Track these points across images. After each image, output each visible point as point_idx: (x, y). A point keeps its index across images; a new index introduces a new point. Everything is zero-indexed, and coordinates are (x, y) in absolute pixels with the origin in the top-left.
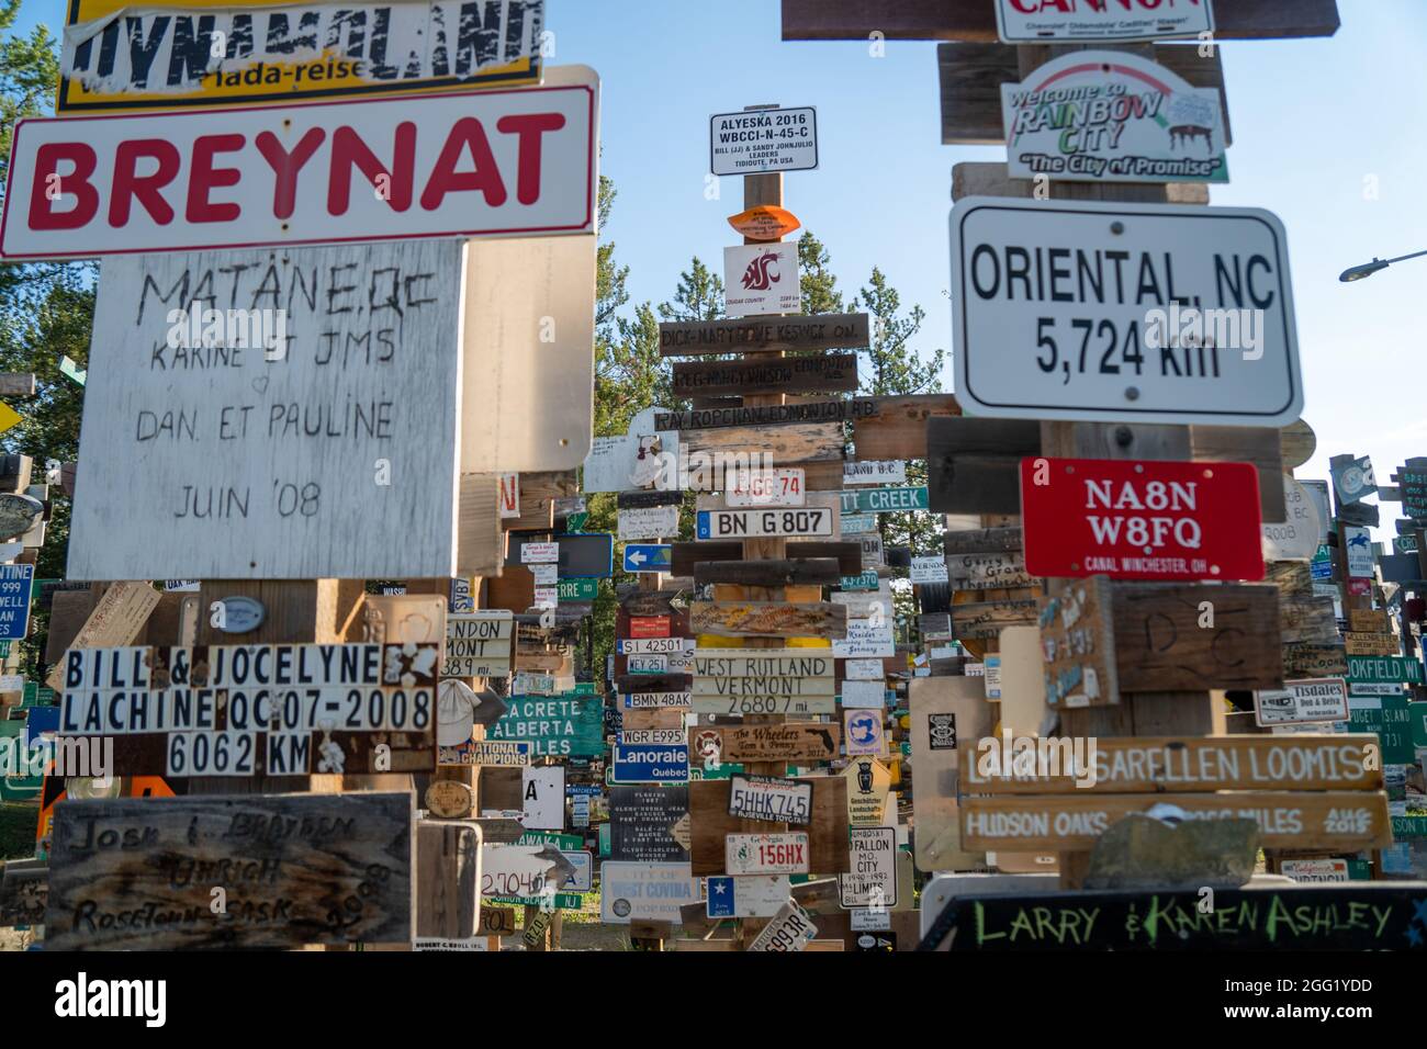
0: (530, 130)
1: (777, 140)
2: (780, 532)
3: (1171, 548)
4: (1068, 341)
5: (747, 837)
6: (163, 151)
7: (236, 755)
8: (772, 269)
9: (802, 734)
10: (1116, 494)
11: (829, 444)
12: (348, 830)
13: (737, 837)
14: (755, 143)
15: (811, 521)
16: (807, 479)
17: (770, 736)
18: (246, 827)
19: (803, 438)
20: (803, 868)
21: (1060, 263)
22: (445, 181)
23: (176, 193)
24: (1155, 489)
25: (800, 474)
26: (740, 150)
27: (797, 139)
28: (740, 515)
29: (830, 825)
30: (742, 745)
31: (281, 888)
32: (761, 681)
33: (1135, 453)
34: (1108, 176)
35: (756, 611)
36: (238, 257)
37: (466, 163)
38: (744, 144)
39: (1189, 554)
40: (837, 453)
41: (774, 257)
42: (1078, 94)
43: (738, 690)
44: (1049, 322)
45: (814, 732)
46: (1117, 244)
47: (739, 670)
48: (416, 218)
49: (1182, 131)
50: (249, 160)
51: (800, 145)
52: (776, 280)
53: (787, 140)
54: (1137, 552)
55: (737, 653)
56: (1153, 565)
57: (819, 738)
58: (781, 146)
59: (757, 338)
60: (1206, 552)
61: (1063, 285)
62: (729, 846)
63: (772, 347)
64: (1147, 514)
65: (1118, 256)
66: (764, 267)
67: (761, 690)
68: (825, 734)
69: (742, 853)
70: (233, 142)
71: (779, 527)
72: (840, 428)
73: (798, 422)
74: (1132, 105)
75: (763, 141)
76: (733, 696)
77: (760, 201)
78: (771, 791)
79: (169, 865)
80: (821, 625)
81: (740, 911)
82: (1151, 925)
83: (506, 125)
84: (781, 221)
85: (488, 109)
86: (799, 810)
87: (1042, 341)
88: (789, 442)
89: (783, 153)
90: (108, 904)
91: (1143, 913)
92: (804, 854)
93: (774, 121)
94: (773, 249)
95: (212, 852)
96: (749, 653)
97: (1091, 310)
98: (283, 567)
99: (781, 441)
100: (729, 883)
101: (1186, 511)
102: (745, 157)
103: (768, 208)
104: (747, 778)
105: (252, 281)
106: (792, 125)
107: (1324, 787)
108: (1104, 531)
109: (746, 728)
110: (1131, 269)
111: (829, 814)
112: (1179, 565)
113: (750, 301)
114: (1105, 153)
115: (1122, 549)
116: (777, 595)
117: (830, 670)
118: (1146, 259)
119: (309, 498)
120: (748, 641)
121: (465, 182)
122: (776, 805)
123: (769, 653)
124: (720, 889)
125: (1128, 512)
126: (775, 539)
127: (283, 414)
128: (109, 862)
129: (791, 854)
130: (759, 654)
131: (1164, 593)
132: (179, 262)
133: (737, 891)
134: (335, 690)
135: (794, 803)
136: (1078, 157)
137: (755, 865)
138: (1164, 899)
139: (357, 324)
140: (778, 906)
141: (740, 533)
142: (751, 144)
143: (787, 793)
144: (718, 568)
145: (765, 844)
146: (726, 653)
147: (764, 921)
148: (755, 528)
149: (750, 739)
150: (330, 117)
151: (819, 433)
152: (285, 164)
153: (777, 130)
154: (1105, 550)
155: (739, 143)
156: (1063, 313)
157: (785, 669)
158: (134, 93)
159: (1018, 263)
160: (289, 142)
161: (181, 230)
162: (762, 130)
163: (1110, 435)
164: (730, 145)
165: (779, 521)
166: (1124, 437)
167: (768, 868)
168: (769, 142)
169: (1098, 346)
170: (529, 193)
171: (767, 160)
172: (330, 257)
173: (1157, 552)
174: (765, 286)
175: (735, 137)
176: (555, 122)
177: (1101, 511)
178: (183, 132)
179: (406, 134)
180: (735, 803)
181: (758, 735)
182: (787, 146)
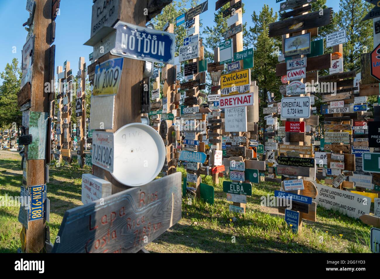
0: (249, 96)
1: (338, 38)
2: (339, 112)
3: (297, 129)
4: (290, 111)
5: (334, 163)
6: (227, 99)
7: (235, 144)
8: (338, 64)
9: (343, 146)
10: (293, 124)
11: (348, 96)
12: (241, 149)
13: (332, 162)
14: (334, 39)
15: (345, 110)
16: (344, 102)
17: (338, 146)
18: (236, 148)
19: (343, 95)
20: (343, 168)
21: (290, 103)
22: (244, 101)
23: (228, 103)
24: (296, 124)
25: (343, 102)
26: (331, 41)
27: (342, 37)
28: (332, 109)
29: (351, 162)
30: (333, 148)
31: (238, 152)
32: (336, 137)
33: (295, 121)
34: (295, 94)
35: (335, 126)
36: (232, 108)
37: (245, 100)
38: (332, 40)
39: (299, 130)
40: (349, 98)
41: (338, 62)
42: (293, 86)
43: (332, 139)
44: (288, 109)
45: (345, 146)
46: (295, 101)
47: (332, 135)
48: (243, 104)
49: (302, 89)
50: (232, 100)
51: (343, 38)
52: (338, 66)
53: (340, 37)
54: (294, 130)
55: (332, 133)
56: (296, 131)
57: (346, 147)
58: (339, 39)
59: (335, 78)
60: (300, 130)
61: (290, 106)
62: (331, 164)
63: (338, 79)
64: (295, 126)
65: (295, 102)
66: (336, 64)
67: (336, 139)
68: (347, 146)
69: (333, 165)
70: (231, 99)
71: (339, 111)
72: (350, 93)
73: (342, 92)
74: (298, 86)
75: (336, 39)
76: (331, 140)
77: (335, 51)
78: (338, 156)
79: (232, 151)
80: (346, 128)
81: (332, 174)
82: (292, 159)
83: (248, 96)
84: (339, 55)
85: (247, 95)
86: (342, 159)
87: (288, 111)
88: (341, 96)
89: (340, 40)
90: (229, 153)
91: (291, 158)
92: (344, 166)
93: (338, 34)
94: (338, 60)
95: (234, 150)
96: (334, 133)
97: (292, 108)
98: (237, 131)
99: (339, 96)
100: (331, 169)
101: (298, 126)
102: (332, 42)
103: (337, 53)
104: (334, 153)
105: (233, 110)
106: (341, 34)
107: (307, 150)
108: (292, 128)
109: (333, 145)
110: (296, 103)
111: (351, 160)
112: (298, 131)
113: (334, 71)
114: (295, 92)
115: (293, 129)
116: (339, 123)
117: (348, 136)
118: (297, 103)
119: (238, 126)
120: (334, 131)
121: (245, 101)
122: (338, 158)
123: (338, 133)
124: (329, 170)
125: (294, 126)
126: (339, 113)
127: (236, 120)
128: (229, 150)
129: (341, 166)
130: (336, 133)
131: (295, 133)
132: (229, 108)
133: (332, 171)
134: (240, 140)
135: (341, 158)
136: (292, 93)
137: (335, 167)
138: (293, 158)
139: (240, 113)
140: (339, 174)
141: (333, 113)
142: (333, 40)
143: (340, 156)
144: (329, 118)
145: (337, 164)
146: (330, 133)
147: (336, 176)
148: (335, 111)
149: (334, 147)
150: (237, 96)
151: (346, 94)
152: (235, 100)
153: (338, 36)
154: (292, 129)
155: (331, 40)
156: (290, 108)
157: (340, 135)
158: (225, 95)
159: (287, 104)
160: (235, 99)
161: (229, 106)
162: (336, 36)
163: (293, 119)
164: (330, 41)
165: (339, 110)
166: (294, 119)
167: (337, 168)
168: (337, 38)
169: (293, 111)
170: (249, 102)
171: (336, 42)
172: (238, 108)
173: (296, 130)
174: (336, 68)
175: (331, 39)
176: (251, 96)
177: (292, 126)
178: (228, 98)
179: (242, 97)
180: (332, 157)
181: (335, 146)
182: (340, 39)
